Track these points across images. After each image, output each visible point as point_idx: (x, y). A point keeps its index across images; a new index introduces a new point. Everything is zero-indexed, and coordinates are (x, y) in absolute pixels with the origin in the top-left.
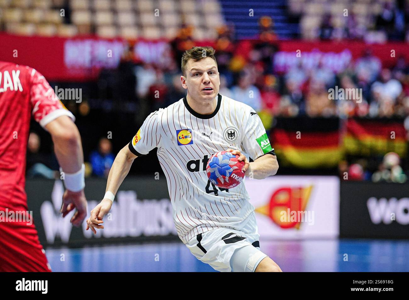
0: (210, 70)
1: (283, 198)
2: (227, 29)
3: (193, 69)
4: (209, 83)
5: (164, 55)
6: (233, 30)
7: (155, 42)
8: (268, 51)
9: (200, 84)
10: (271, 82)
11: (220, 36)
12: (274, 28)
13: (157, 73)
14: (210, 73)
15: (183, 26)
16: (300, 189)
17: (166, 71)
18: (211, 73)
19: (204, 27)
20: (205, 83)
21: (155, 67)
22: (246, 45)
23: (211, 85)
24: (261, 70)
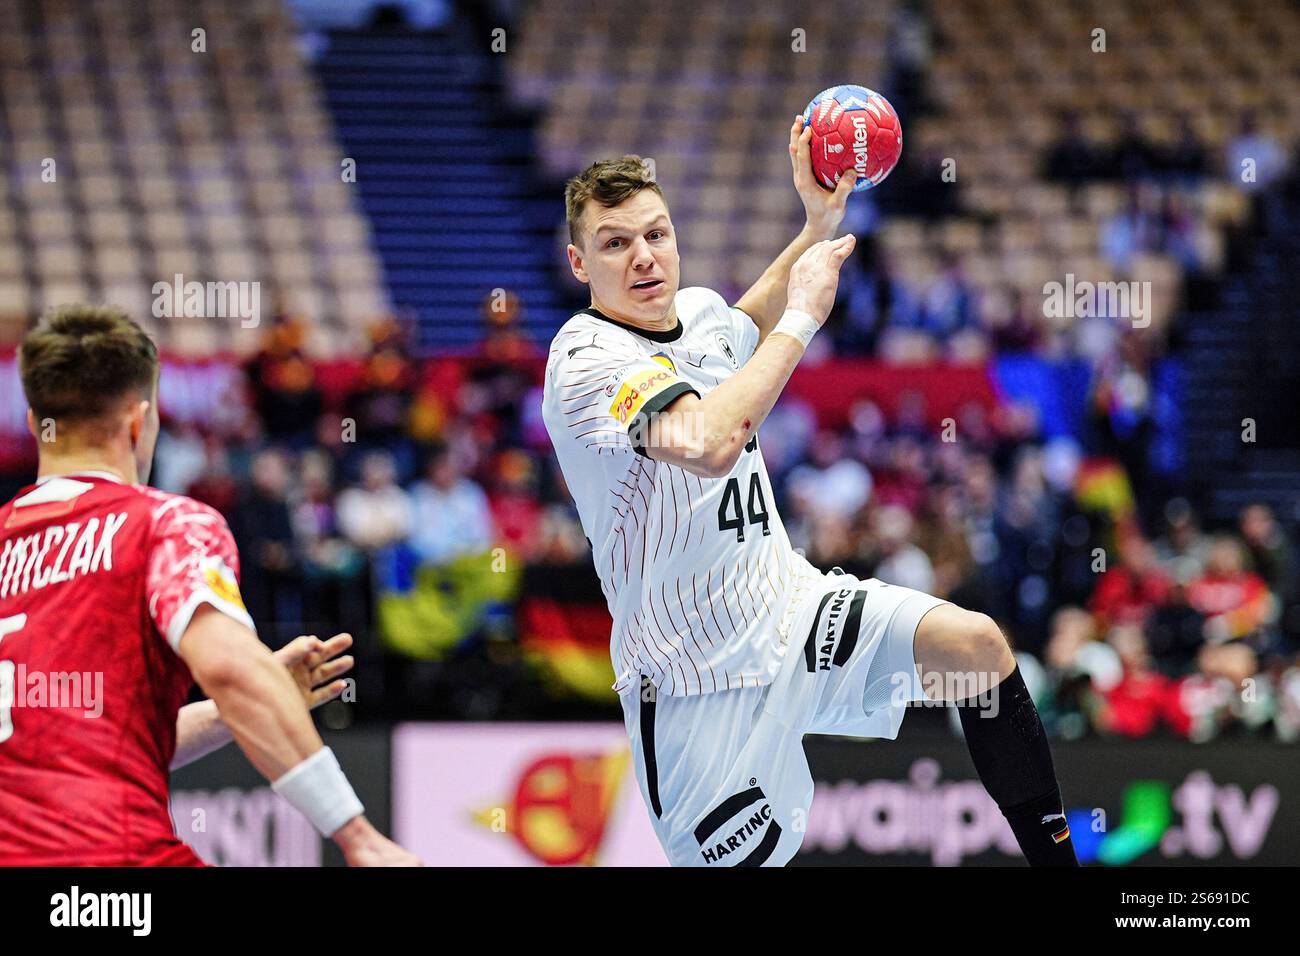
0: (651, 229)
1: (550, 783)
2: (397, 329)
3: (600, 229)
4: (651, 266)
5: (226, 399)
6: (413, 330)
7: (202, 364)
8: (506, 386)
9: (626, 271)
10: (518, 470)
11: (378, 347)
12: (523, 324)
13: (209, 448)
14: (652, 235)
15: (277, 319)
16: (597, 759)
17: (233, 443)
18: (655, 237)
19: (334, 322)
20: (638, 268)
21: (203, 430)
22: (451, 371)
23: (658, 272)
24: (489, 439)
